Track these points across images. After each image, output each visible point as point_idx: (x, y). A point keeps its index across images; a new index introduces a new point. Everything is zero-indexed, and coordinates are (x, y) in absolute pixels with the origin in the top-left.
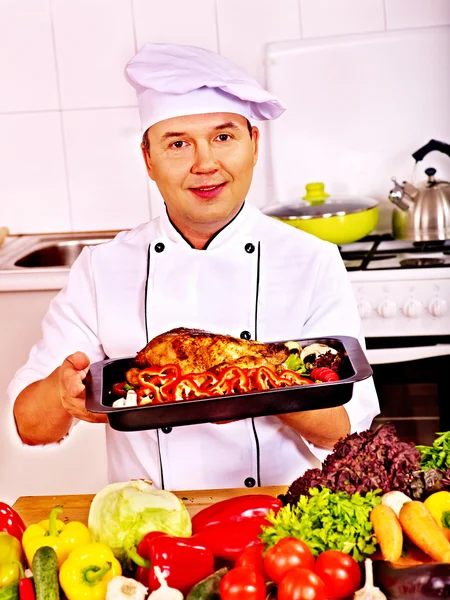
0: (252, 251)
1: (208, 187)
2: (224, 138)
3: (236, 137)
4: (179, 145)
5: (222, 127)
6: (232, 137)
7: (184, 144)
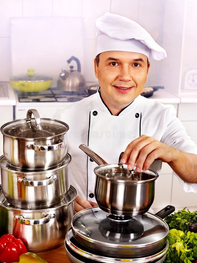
0: (138, 117)
1: (124, 88)
2: (136, 65)
3: (142, 66)
4: (114, 64)
5: (137, 60)
6: (140, 65)
7: (117, 64)
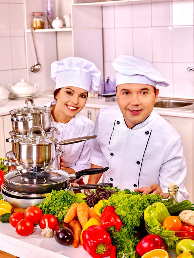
0: (148, 134)
2: (144, 93)
6: (147, 93)
